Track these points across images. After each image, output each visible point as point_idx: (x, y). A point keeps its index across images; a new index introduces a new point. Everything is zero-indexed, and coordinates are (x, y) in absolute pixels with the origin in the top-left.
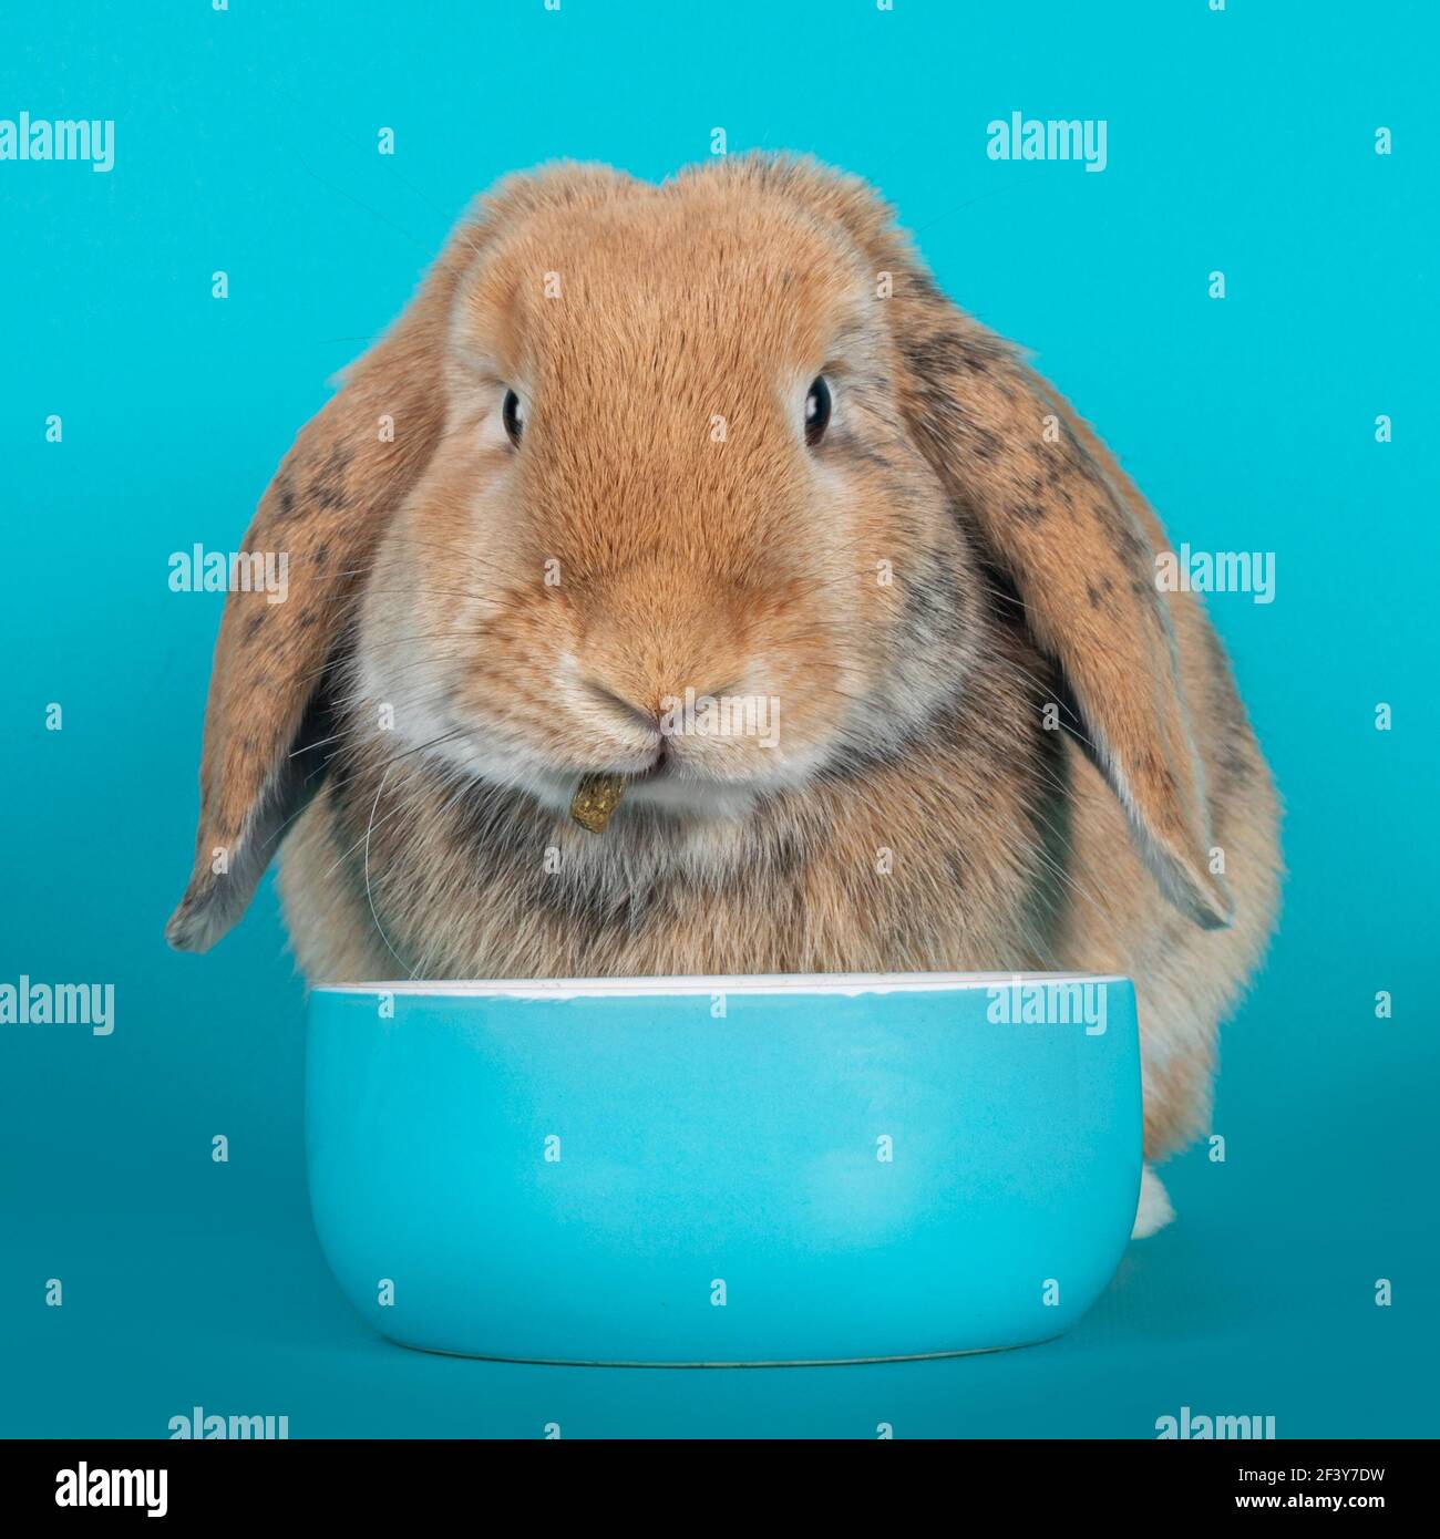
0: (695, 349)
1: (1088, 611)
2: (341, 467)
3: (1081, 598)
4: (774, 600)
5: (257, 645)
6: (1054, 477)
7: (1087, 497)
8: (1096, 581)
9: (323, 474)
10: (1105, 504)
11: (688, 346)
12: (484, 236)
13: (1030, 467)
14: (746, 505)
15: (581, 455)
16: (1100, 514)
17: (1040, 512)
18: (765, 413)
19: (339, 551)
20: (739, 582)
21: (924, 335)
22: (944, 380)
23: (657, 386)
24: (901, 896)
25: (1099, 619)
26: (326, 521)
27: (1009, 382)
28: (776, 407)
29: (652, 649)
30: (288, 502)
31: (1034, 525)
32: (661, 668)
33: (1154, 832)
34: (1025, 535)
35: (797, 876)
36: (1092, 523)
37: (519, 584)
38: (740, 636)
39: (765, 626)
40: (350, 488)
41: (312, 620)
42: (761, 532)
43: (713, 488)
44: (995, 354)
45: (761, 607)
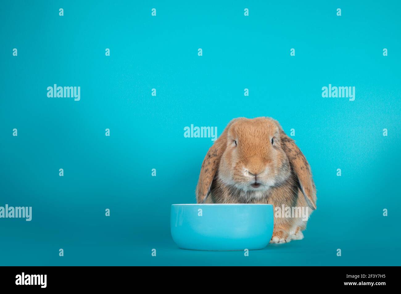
0: (259, 132)
1: (301, 170)
2: (216, 152)
3: (300, 169)
4: (269, 161)
5: (207, 173)
6: (297, 154)
7: (301, 157)
8: (302, 167)
9: (214, 153)
10: (303, 158)
11: (258, 132)
12: (233, 122)
13: (295, 153)
14: (266, 149)
15: (245, 144)
16: (302, 159)
17: (296, 158)
18: (268, 140)
19: (216, 161)
20: (264, 158)
21: (283, 138)
22: (285, 143)
23: (255, 136)
24: (280, 203)
25: (302, 171)
26: (215, 158)
27: (293, 144)
28: (269, 139)
29: (255, 167)
30: (210, 156)
31: (295, 160)
32: (256, 169)
33: (307, 197)
34: (294, 161)
35: (268, 199)
36: (302, 160)
37: (237, 162)
38: (265, 165)
39: (268, 164)
40: (217, 154)
41: (214, 170)
42: (267, 152)
43: (262, 147)
44: (291, 140)
45: (267, 162)
